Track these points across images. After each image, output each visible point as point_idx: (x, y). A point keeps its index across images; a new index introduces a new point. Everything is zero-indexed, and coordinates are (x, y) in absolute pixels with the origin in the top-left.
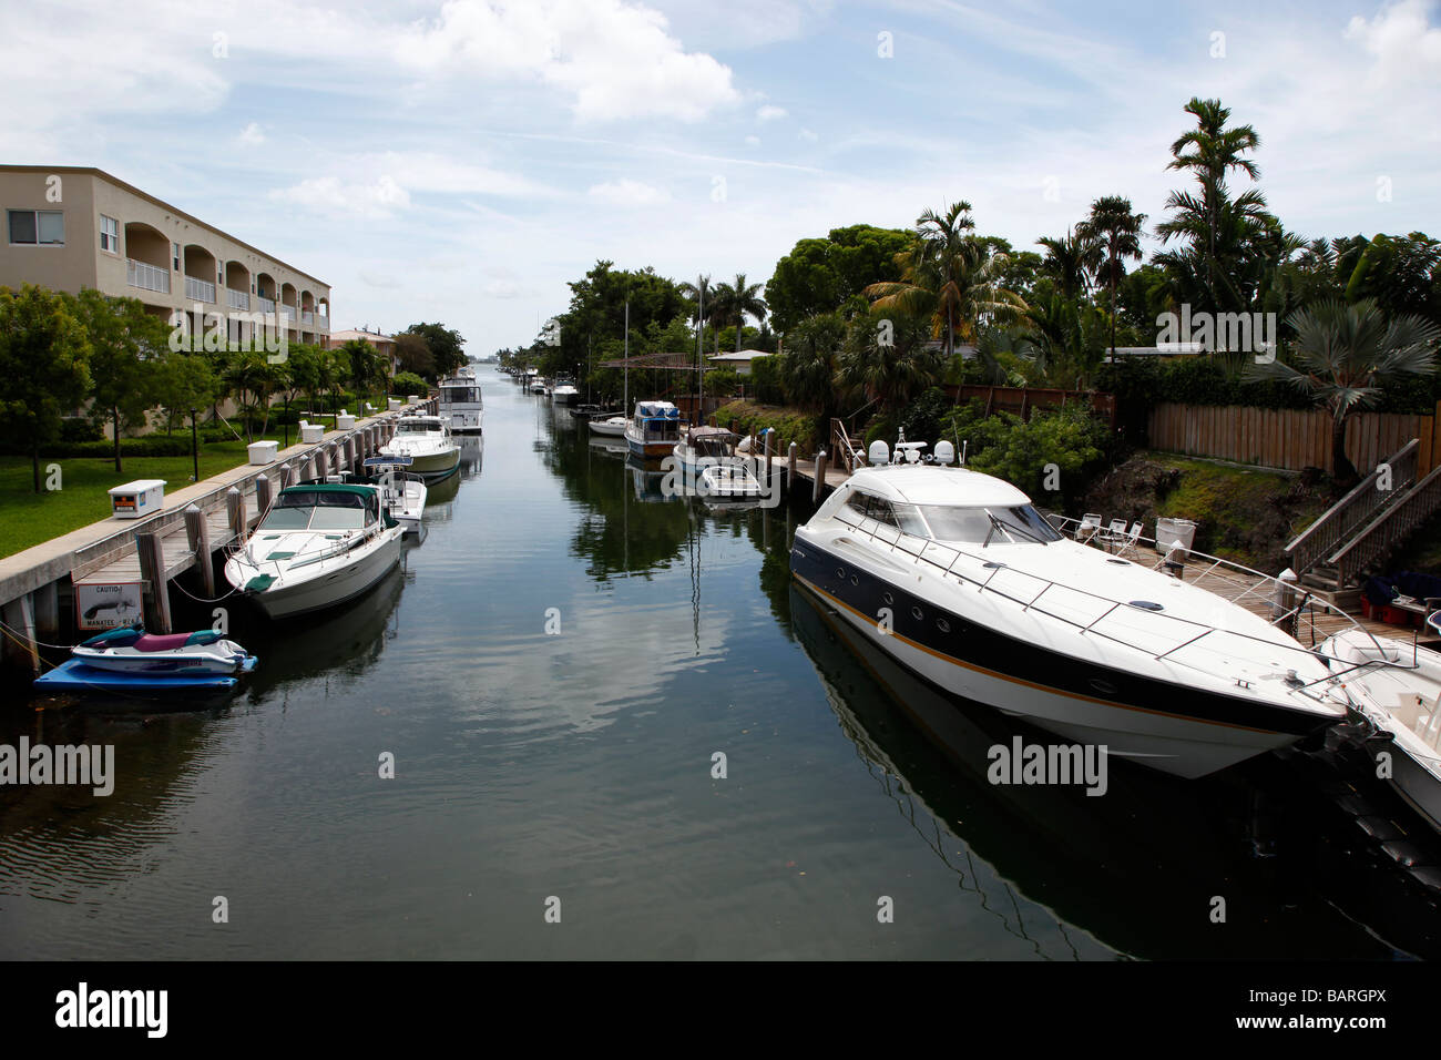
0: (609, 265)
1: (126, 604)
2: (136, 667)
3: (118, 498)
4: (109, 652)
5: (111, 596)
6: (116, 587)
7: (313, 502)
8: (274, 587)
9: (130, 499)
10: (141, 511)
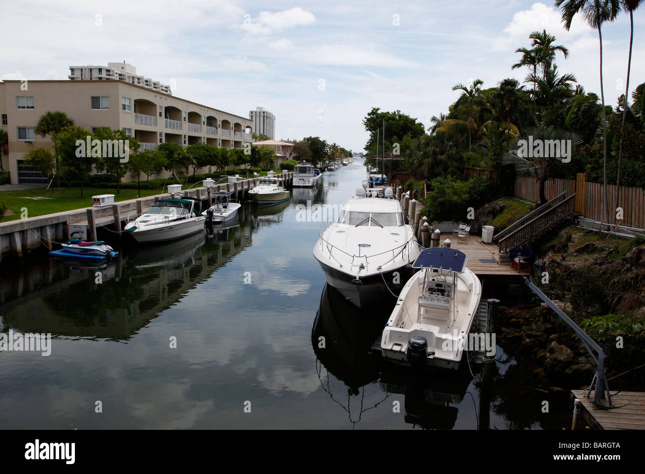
0: (378, 109)
1: (82, 232)
2: (77, 251)
3: (95, 199)
4: (70, 246)
5: (78, 229)
6: (80, 227)
7: (165, 205)
8: (137, 230)
9: (98, 200)
10: (102, 204)
